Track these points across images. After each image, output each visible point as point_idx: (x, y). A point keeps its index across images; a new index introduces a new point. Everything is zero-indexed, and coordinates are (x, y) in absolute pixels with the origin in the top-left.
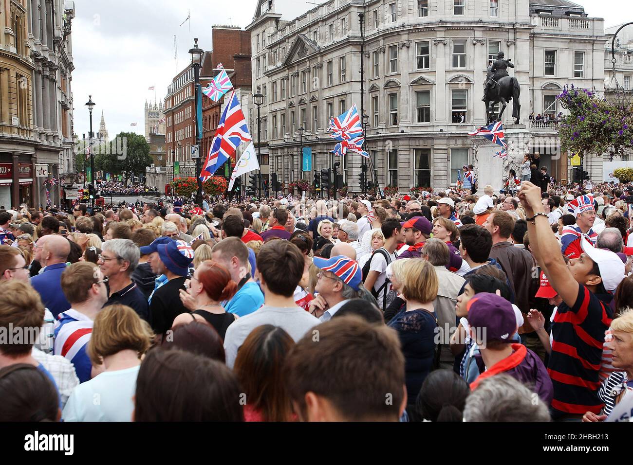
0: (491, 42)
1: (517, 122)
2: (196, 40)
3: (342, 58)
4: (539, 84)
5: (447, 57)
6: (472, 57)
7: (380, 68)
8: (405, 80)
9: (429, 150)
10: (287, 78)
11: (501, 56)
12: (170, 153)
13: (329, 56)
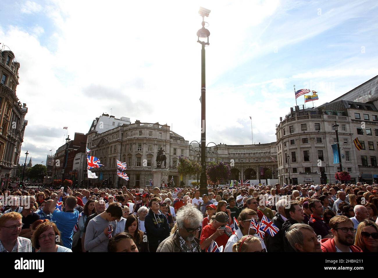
0: (159, 145)
1: (165, 167)
2: (69, 136)
3: (115, 146)
4: (172, 157)
5: (147, 148)
6: (154, 148)
7: (127, 149)
8: (134, 154)
9: (140, 175)
10: (97, 150)
11: (161, 148)
13: (111, 145)
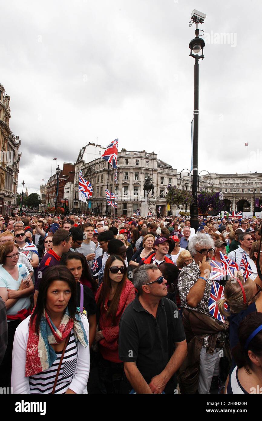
0: (146, 173)
1: (153, 197)
2: (58, 166)
3: (102, 175)
4: (159, 187)
5: (133, 177)
6: (140, 177)
7: (114, 179)
8: (121, 183)
9: (127, 204)
11: (149, 177)
12: (47, 200)
13: (98, 174)
